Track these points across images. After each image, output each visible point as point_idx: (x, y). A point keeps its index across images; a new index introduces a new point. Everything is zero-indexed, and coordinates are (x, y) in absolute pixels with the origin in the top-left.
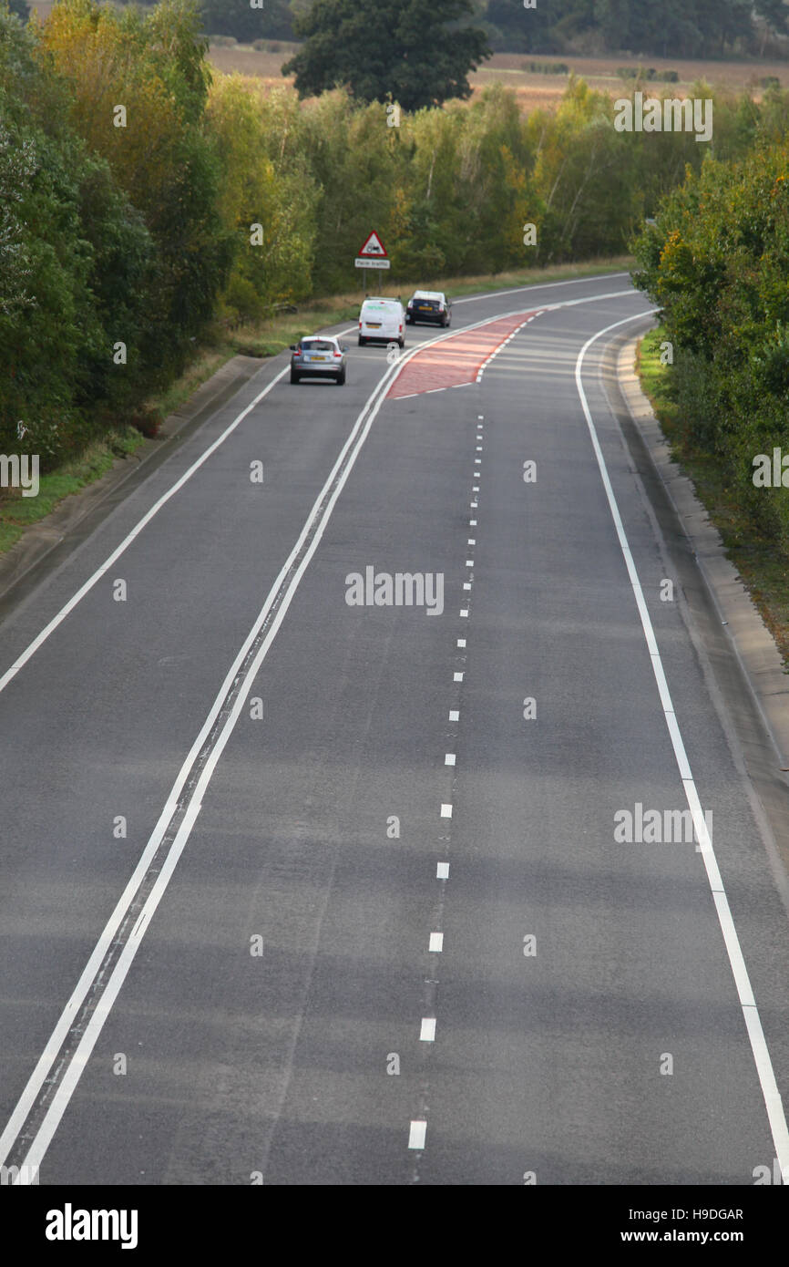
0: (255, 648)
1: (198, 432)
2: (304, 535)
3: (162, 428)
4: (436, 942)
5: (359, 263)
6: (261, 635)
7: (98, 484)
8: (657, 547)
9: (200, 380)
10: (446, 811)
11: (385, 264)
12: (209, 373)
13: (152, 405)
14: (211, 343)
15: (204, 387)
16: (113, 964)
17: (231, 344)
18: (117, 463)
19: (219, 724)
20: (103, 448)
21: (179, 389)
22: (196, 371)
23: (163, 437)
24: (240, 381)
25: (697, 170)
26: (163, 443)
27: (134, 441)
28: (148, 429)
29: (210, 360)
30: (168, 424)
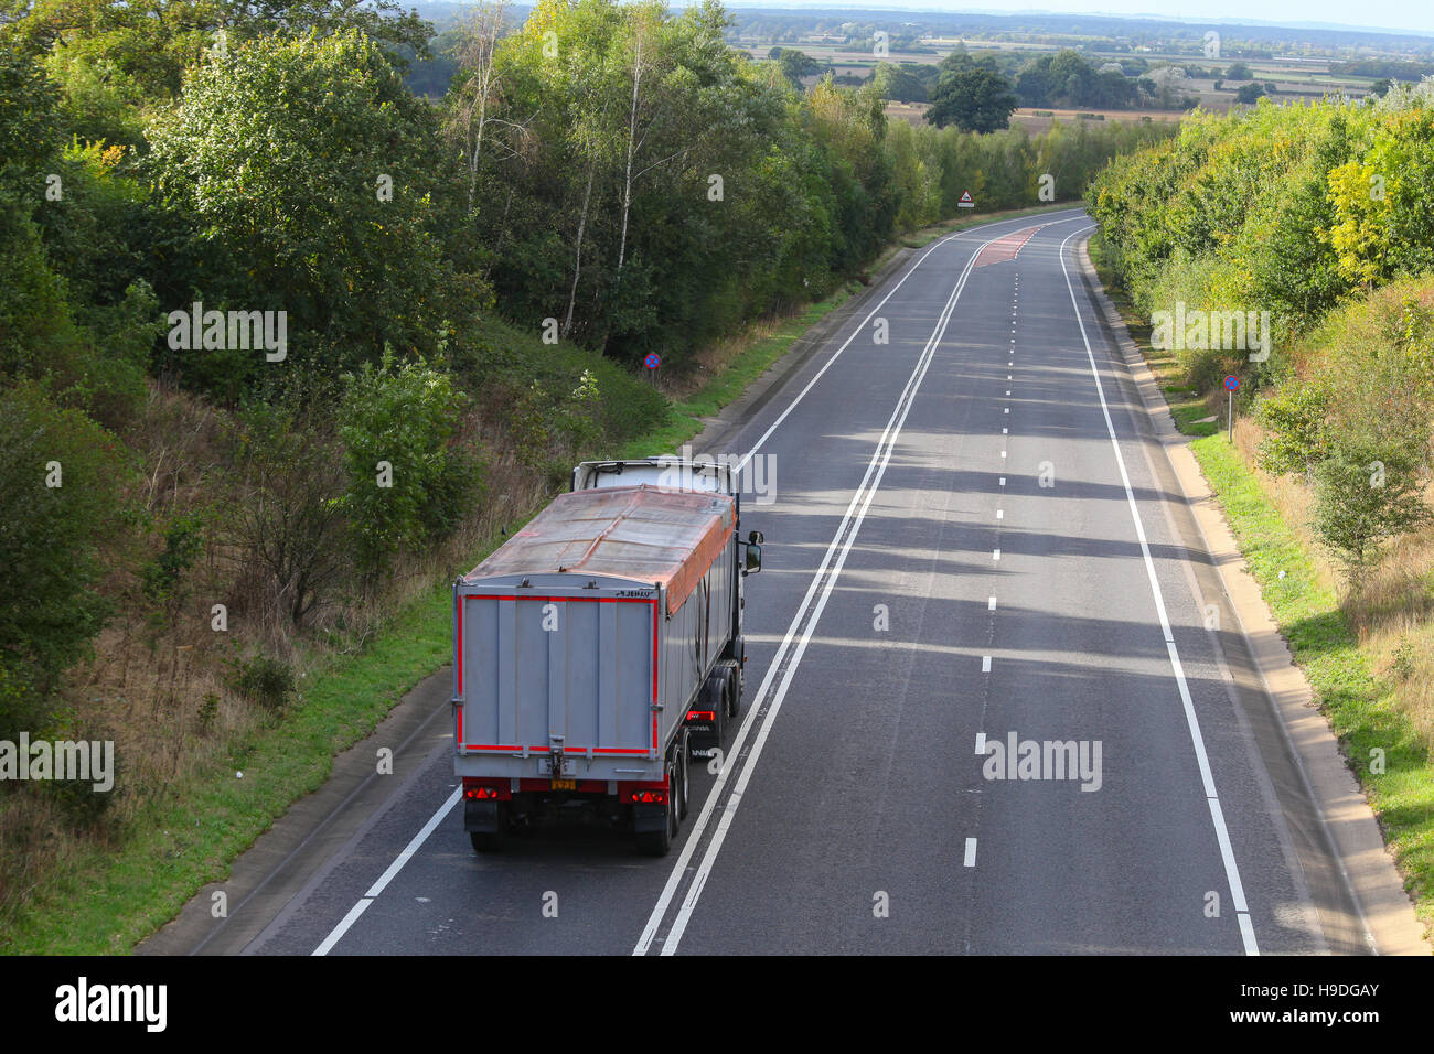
0: (915, 381)
1: (888, 283)
2: (937, 329)
3: (871, 281)
4: (1000, 514)
5: (960, 205)
6: (918, 375)
7: (842, 307)
8: (1098, 333)
9: (888, 259)
10: (1004, 454)
11: (973, 205)
12: (892, 256)
13: (865, 271)
14: (892, 242)
15: (890, 262)
16: (852, 527)
17: (902, 242)
18: (850, 297)
19: (899, 416)
20: (844, 291)
21: (878, 263)
22: (886, 255)
23: (871, 285)
24: (906, 260)
25: (1114, 162)
26: (871, 288)
27: (858, 288)
28: (865, 281)
29: (892, 250)
30: (874, 279)
